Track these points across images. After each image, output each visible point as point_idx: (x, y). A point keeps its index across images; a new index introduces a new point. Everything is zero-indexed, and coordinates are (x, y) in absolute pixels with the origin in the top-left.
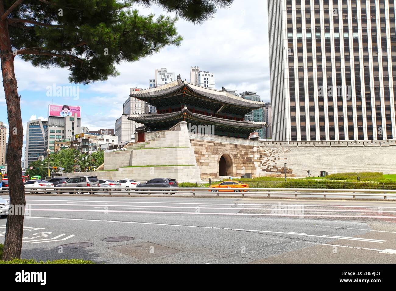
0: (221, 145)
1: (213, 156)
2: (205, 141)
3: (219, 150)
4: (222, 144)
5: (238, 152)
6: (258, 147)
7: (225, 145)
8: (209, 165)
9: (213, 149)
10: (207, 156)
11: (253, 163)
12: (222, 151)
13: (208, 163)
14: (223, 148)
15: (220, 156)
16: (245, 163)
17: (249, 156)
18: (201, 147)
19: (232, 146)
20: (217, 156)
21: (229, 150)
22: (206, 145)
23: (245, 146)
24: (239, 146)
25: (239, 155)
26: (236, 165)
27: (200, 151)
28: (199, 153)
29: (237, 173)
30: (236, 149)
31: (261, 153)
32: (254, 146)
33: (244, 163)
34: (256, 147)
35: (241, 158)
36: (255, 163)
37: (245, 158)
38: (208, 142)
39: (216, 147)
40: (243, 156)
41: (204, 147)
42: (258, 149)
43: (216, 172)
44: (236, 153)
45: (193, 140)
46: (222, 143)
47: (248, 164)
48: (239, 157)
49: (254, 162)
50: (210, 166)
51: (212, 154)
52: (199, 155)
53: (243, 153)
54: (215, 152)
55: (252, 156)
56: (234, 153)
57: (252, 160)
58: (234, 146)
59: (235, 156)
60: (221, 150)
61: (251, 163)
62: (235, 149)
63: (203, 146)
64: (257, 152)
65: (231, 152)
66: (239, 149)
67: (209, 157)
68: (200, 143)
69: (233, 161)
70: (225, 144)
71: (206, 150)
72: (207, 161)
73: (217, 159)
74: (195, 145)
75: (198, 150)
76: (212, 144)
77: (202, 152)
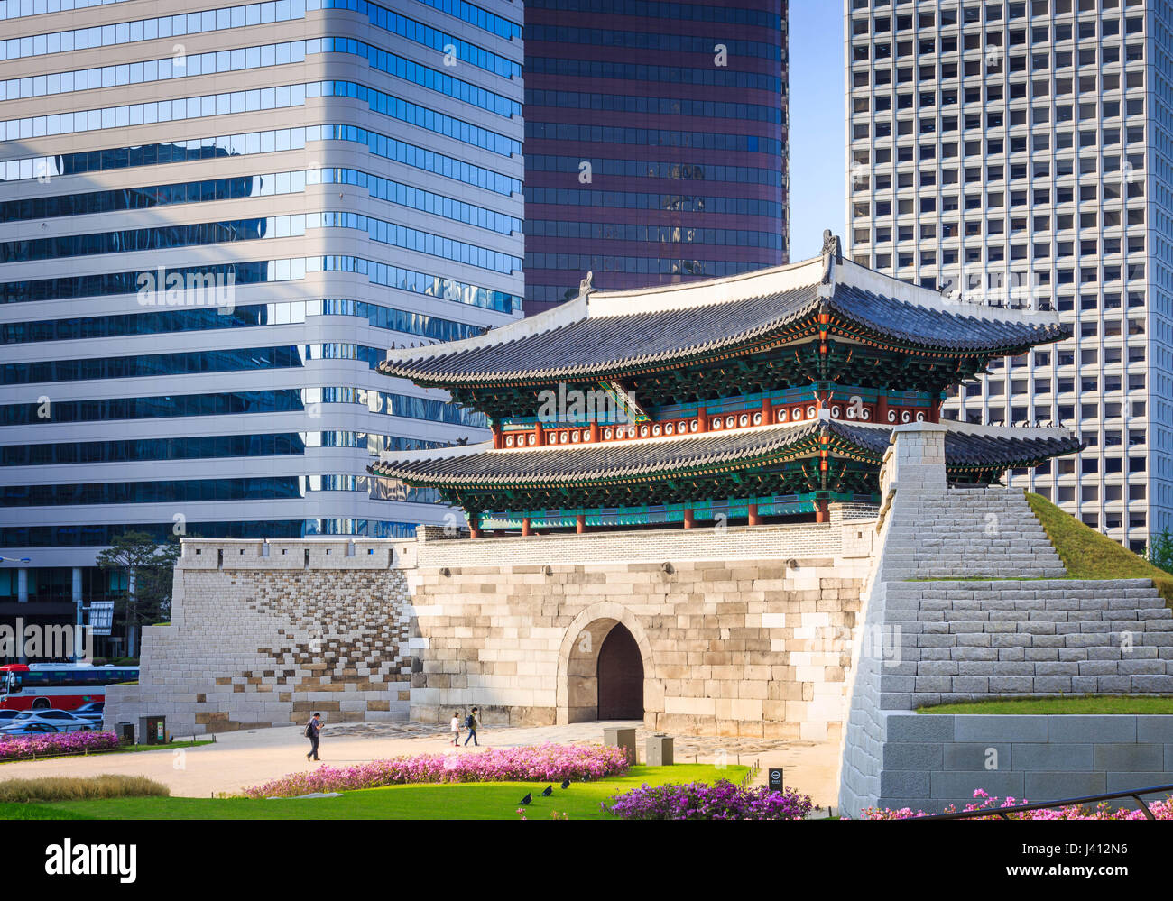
0: (579, 575)
1: (537, 632)
2: (507, 567)
3: (569, 601)
4: (588, 575)
5: (677, 606)
6: (829, 564)
7: (601, 578)
8: (519, 672)
9: (539, 601)
10: (511, 633)
11: (783, 660)
12: (586, 606)
13: (516, 663)
14: (594, 589)
15: (576, 629)
16: (723, 663)
17: (750, 622)
18: (489, 597)
19: (643, 578)
20: (559, 632)
21: (623, 599)
22: (507, 584)
23: (728, 567)
24: (686, 572)
25: (682, 622)
26: (659, 673)
27: (484, 612)
28: (479, 621)
29: (669, 716)
30: (668, 588)
31: (848, 601)
32: (794, 564)
33: (712, 662)
34: (808, 563)
35: (692, 634)
36: (795, 658)
37: (725, 634)
38: (518, 571)
39: (558, 590)
40: (708, 626)
41: (500, 597)
42: (826, 572)
43: (549, 701)
44: (667, 610)
45: (459, 572)
46: (586, 571)
47: (742, 665)
48: (685, 630)
49: (787, 652)
50: (523, 676)
51: (536, 625)
52: (479, 632)
53: (710, 606)
54: (550, 611)
55: (773, 620)
56: (654, 609)
57: (777, 646)
58: (656, 577)
59: (658, 625)
60: (582, 600)
61: (768, 660)
62: (662, 589)
63: (499, 589)
64: (815, 596)
65: (637, 609)
66: (688, 589)
67: (520, 637)
68: (482, 580)
69: (645, 651)
70: (600, 570)
71: (507, 607)
72: (511, 656)
73: (556, 645)
74: (463, 589)
75: (474, 611)
76: (540, 578)
77: (489, 618)
